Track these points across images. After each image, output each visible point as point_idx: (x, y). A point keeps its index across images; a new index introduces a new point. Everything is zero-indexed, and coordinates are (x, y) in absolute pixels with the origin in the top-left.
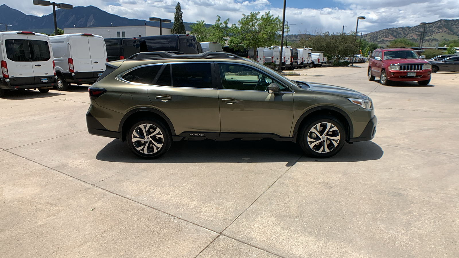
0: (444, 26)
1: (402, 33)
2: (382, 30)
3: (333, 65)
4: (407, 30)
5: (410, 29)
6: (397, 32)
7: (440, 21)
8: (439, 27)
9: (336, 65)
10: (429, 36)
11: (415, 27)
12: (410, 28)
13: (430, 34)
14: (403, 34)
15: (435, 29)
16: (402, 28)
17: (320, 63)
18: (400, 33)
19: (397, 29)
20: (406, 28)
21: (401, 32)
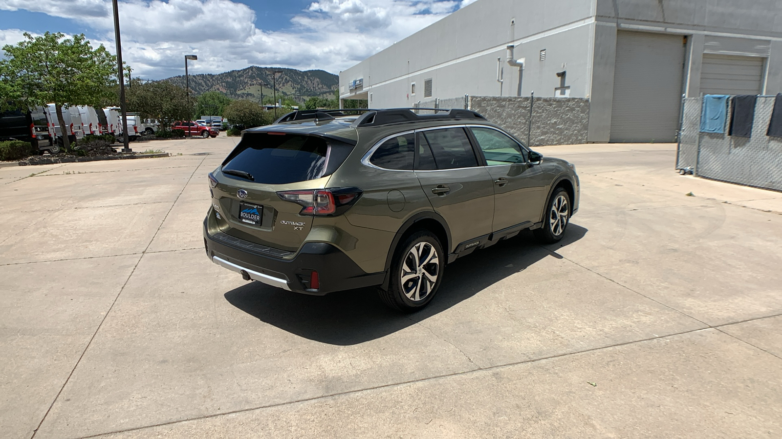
0: (258, 75)
1: (203, 84)
2: (171, 78)
3: (157, 137)
4: (209, 79)
5: (214, 78)
6: (195, 82)
7: (252, 68)
8: (252, 77)
9: (163, 137)
10: (241, 89)
11: (219, 75)
12: (214, 76)
13: (243, 86)
14: (205, 86)
15: (247, 79)
16: (202, 76)
17: (139, 134)
18: (200, 84)
19: (194, 76)
20: (208, 77)
21: (200, 81)
